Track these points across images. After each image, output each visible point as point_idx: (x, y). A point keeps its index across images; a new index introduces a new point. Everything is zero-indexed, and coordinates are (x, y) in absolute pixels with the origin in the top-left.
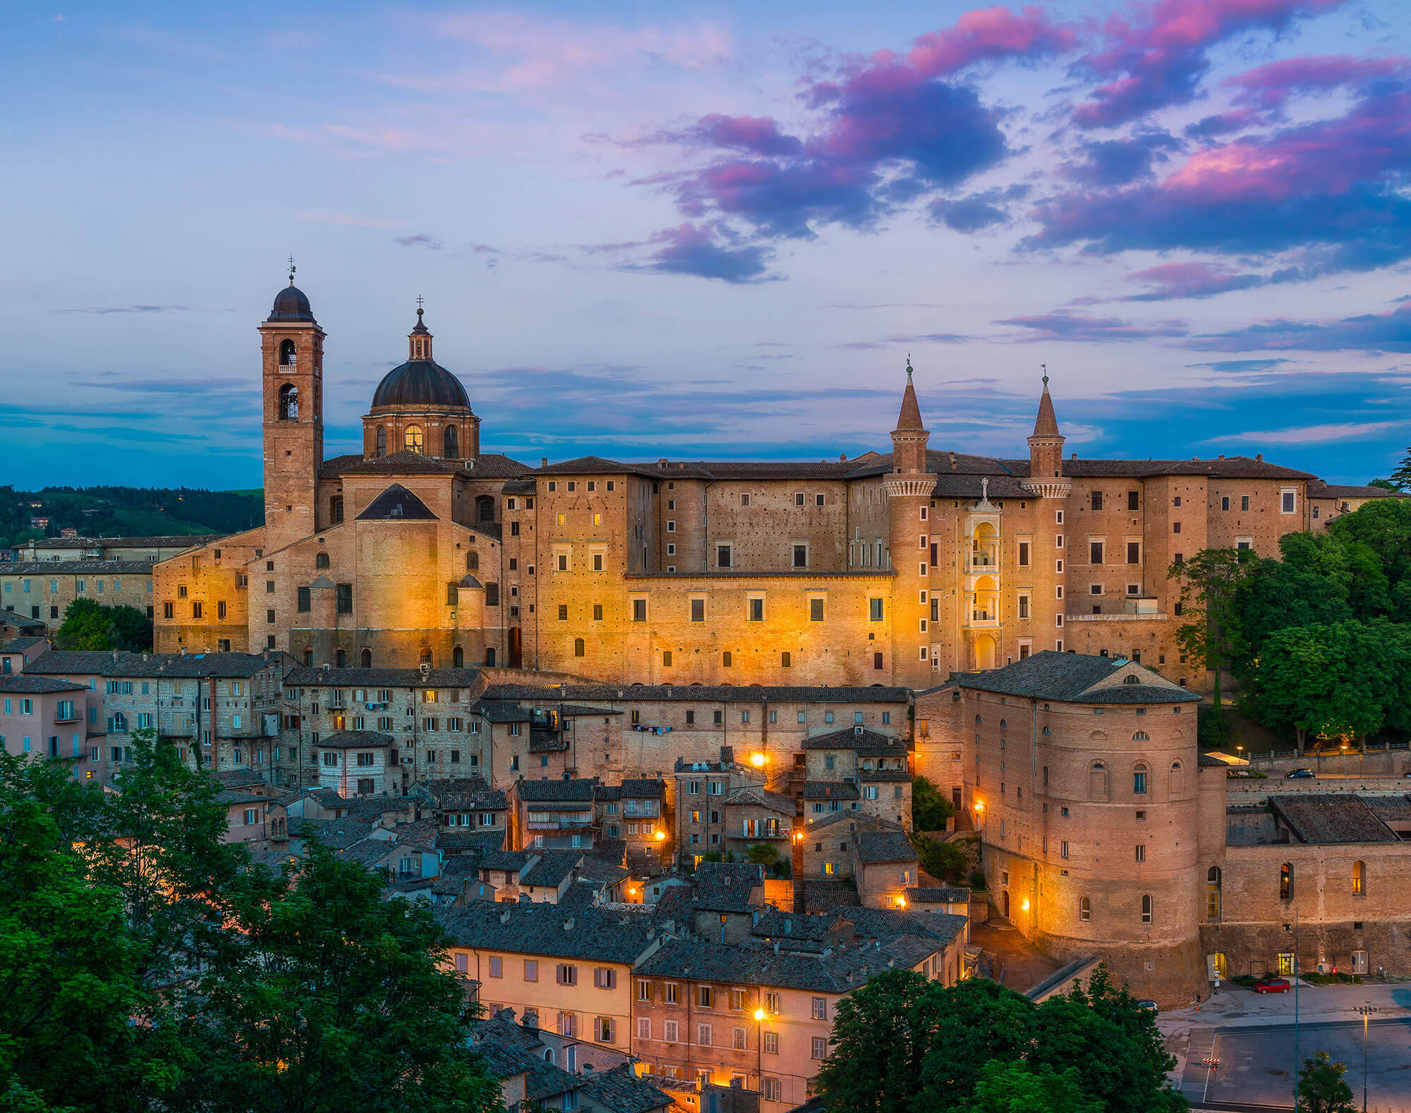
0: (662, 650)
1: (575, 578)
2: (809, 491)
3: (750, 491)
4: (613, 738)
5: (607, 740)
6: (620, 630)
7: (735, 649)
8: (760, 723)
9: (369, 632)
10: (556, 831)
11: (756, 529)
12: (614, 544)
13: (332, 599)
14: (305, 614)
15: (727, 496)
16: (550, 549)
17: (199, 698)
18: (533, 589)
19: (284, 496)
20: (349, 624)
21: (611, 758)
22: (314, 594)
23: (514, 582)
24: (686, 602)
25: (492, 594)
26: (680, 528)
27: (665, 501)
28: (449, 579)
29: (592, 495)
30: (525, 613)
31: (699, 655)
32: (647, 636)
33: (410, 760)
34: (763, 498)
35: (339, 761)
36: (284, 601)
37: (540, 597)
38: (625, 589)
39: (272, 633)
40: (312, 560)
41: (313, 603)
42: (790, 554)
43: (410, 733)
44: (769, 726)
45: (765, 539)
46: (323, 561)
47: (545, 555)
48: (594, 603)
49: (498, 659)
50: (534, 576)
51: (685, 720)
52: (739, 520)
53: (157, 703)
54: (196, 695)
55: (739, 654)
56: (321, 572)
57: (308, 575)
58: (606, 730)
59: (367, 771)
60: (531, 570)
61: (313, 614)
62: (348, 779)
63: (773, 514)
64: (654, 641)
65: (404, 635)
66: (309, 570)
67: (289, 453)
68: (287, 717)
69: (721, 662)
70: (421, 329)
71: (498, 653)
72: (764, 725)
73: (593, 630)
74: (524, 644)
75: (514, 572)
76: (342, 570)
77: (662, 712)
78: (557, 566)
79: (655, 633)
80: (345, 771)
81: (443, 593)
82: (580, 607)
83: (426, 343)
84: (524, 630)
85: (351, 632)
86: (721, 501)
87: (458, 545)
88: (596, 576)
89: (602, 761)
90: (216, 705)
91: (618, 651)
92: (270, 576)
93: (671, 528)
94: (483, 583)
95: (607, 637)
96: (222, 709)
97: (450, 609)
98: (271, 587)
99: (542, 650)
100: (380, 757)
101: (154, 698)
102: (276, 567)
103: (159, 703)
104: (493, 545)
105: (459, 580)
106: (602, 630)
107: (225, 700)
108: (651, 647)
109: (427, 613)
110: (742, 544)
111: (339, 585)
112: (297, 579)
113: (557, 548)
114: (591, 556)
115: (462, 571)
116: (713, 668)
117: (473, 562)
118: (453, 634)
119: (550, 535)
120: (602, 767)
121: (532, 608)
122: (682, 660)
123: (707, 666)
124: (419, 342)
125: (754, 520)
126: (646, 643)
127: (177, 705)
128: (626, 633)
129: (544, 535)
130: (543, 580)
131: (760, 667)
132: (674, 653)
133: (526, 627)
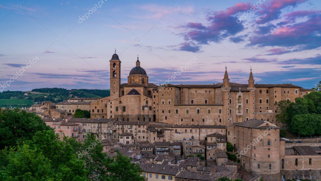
0: (181, 119)
1: (165, 106)
2: (208, 90)
3: (197, 90)
4: (172, 134)
5: (171, 135)
7: (194, 118)
9: (128, 115)
10: (162, 151)
11: (198, 97)
12: (172, 99)
13: (122, 109)
15: (193, 91)
16: (161, 100)
18: (158, 108)
19: (114, 91)
20: (125, 113)
21: (172, 138)
22: (119, 108)
23: (154, 106)
24: (185, 110)
25: (150, 108)
27: (182, 91)
28: (143, 106)
29: (168, 91)
30: (156, 112)
31: (188, 119)
33: (136, 138)
34: (199, 91)
35: (123, 138)
36: (113, 109)
38: (174, 108)
39: (111, 115)
40: (118, 102)
41: (119, 110)
42: (204, 101)
43: (136, 133)
44: (200, 132)
46: (120, 102)
48: (169, 110)
49: (151, 120)
51: (185, 131)
52: (195, 95)
53: (91, 127)
54: (98, 126)
56: (120, 104)
57: (118, 105)
58: (171, 133)
59: (128, 140)
60: (157, 104)
61: (118, 112)
63: (201, 94)
65: (134, 116)
67: (115, 83)
68: (114, 130)
69: (192, 121)
70: (138, 61)
72: (199, 132)
73: (169, 115)
74: (156, 117)
75: (154, 104)
76: (124, 104)
77: (181, 130)
78: (162, 103)
80: (124, 140)
81: (142, 108)
82: (166, 111)
84: (156, 115)
85: (125, 115)
87: (144, 99)
88: (169, 105)
89: (170, 138)
92: (111, 105)
93: (183, 97)
94: (149, 106)
95: (171, 116)
96: (102, 128)
97: (143, 111)
98: (111, 107)
99: (159, 118)
100: (130, 137)
104: (151, 100)
108: (179, 118)
110: (196, 100)
111: (123, 107)
112: (116, 105)
113: (162, 100)
114: (168, 102)
115: (145, 104)
116: (190, 122)
117: (147, 102)
118: (143, 115)
119: (161, 98)
120: (170, 140)
121: (158, 111)
122: (185, 120)
123: (189, 121)
124: (138, 63)
125: (198, 95)
126: (178, 117)
127: (94, 128)
128: (174, 116)
129: (160, 98)
130: (159, 106)
131: (199, 122)
132: (183, 119)
133: (156, 114)
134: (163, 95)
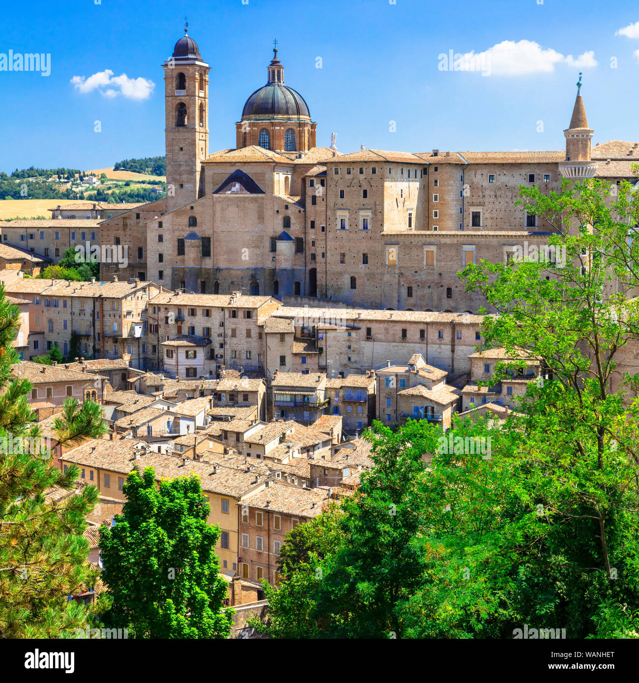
0: (406, 286)
1: (351, 235)
2: (539, 172)
3: (495, 172)
4: (354, 346)
5: (349, 347)
6: (379, 271)
7: (454, 286)
8: (450, 339)
9: (218, 270)
10: (293, 407)
11: (500, 199)
12: (375, 211)
13: (197, 247)
14: (182, 257)
15: (479, 176)
16: (335, 214)
17: (94, 311)
18: (324, 242)
19: (178, 177)
20: (208, 263)
21: (352, 360)
22: (188, 243)
23: (313, 237)
24: (422, 252)
25: (300, 246)
26: (442, 199)
27: (432, 179)
28: (271, 235)
29: (362, 177)
30: (319, 258)
31: (431, 290)
32: (397, 276)
33: (222, 356)
34: (504, 177)
35: (174, 355)
36: (169, 248)
37: (328, 247)
38: (383, 243)
39: (161, 269)
40: (185, 220)
41: (186, 249)
42: (523, 218)
43: (221, 339)
44: (457, 341)
45: (506, 207)
46: (193, 222)
47: (332, 218)
48: (363, 252)
49: (302, 290)
50: (324, 233)
51: (401, 335)
52: (487, 193)
53: (71, 313)
54: (92, 309)
55: (457, 289)
56: (191, 229)
57: (183, 230)
58: (349, 341)
59: (191, 363)
60: (323, 228)
61: (186, 257)
62: (180, 367)
63: (512, 189)
64: (401, 280)
65: (239, 272)
66: (184, 228)
67: (182, 149)
68: (151, 325)
69: (445, 296)
70: (274, 63)
71: (302, 286)
72: (453, 340)
73: (362, 271)
74: (318, 279)
75: (313, 230)
76: (204, 227)
77: (386, 329)
78: (339, 227)
79: (402, 274)
80: (177, 362)
81: (267, 244)
82: (353, 255)
83: (279, 72)
84: (318, 270)
85: (210, 269)
86: (475, 180)
87: (278, 211)
88: (364, 233)
89: (346, 361)
90: (103, 316)
91: (378, 285)
92: (161, 231)
93: (436, 199)
94: (294, 238)
95: (371, 276)
96: (107, 318)
97: (272, 254)
98: (161, 238)
99: (330, 284)
100: (201, 353)
101: (69, 310)
102: (164, 225)
103: (72, 314)
104: (300, 211)
105: (278, 234)
106: (368, 271)
107: (108, 313)
108: (399, 283)
109: (255, 257)
110: (489, 211)
111: (203, 238)
112: (177, 233)
113: (340, 213)
114: (361, 219)
115: (280, 229)
116: (440, 299)
117: (287, 223)
118: (273, 272)
119: (335, 204)
120: (345, 365)
121: (323, 254)
122: (420, 293)
123: (435, 298)
124: (273, 72)
125: (499, 193)
126: (396, 280)
127: (82, 316)
128: (383, 274)
129: (331, 205)
130: (330, 235)
131: (471, 299)
132: (414, 288)
133: (320, 269)
134: (342, 196)
